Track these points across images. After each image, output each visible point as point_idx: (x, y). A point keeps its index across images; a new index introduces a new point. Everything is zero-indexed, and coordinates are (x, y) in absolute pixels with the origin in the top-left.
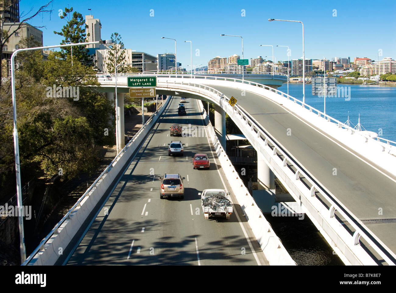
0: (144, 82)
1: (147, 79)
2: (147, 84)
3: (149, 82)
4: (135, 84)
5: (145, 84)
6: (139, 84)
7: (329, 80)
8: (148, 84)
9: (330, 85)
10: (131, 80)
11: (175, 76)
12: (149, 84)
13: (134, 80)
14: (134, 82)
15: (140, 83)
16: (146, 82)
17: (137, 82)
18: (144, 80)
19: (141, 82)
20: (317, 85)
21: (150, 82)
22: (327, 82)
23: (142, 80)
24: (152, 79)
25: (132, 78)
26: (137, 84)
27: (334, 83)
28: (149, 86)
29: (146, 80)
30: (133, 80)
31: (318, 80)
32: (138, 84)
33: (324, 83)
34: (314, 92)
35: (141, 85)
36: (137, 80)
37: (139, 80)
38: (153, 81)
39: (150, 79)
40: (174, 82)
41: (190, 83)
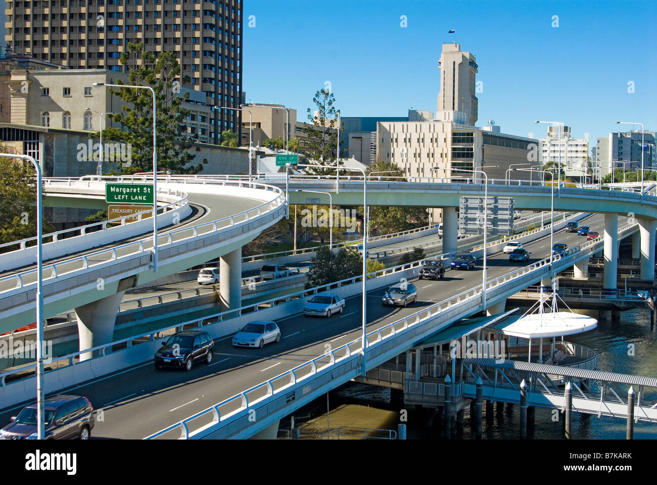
0: (134, 194)
1: (139, 189)
2: (138, 198)
3: (142, 194)
4: (119, 196)
5: (136, 198)
6: (125, 197)
7: (496, 202)
8: (140, 198)
9: (500, 212)
10: (112, 189)
12: (143, 198)
13: (118, 190)
14: (117, 194)
15: (127, 196)
16: (137, 194)
17: (122, 193)
18: (135, 190)
19: (129, 194)
20: (469, 211)
21: (144, 194)
22: (492, 206)
23: (131, 189)
24: (147, 189)
25: (113, 186)
26: (121, 197)
27: (506, 209)
28: (142, 201)
29: (137, 190)
30: (116, 189)
31: (472, 201)
32: (123, 197)
33: (484, 209)
34: (463, 226)
35: (129, 200)
36: (122, 190)
37: (126, 190)
38: (149, 192)
39: (145, 189)
40: (168, 191)
41: (178, 191)
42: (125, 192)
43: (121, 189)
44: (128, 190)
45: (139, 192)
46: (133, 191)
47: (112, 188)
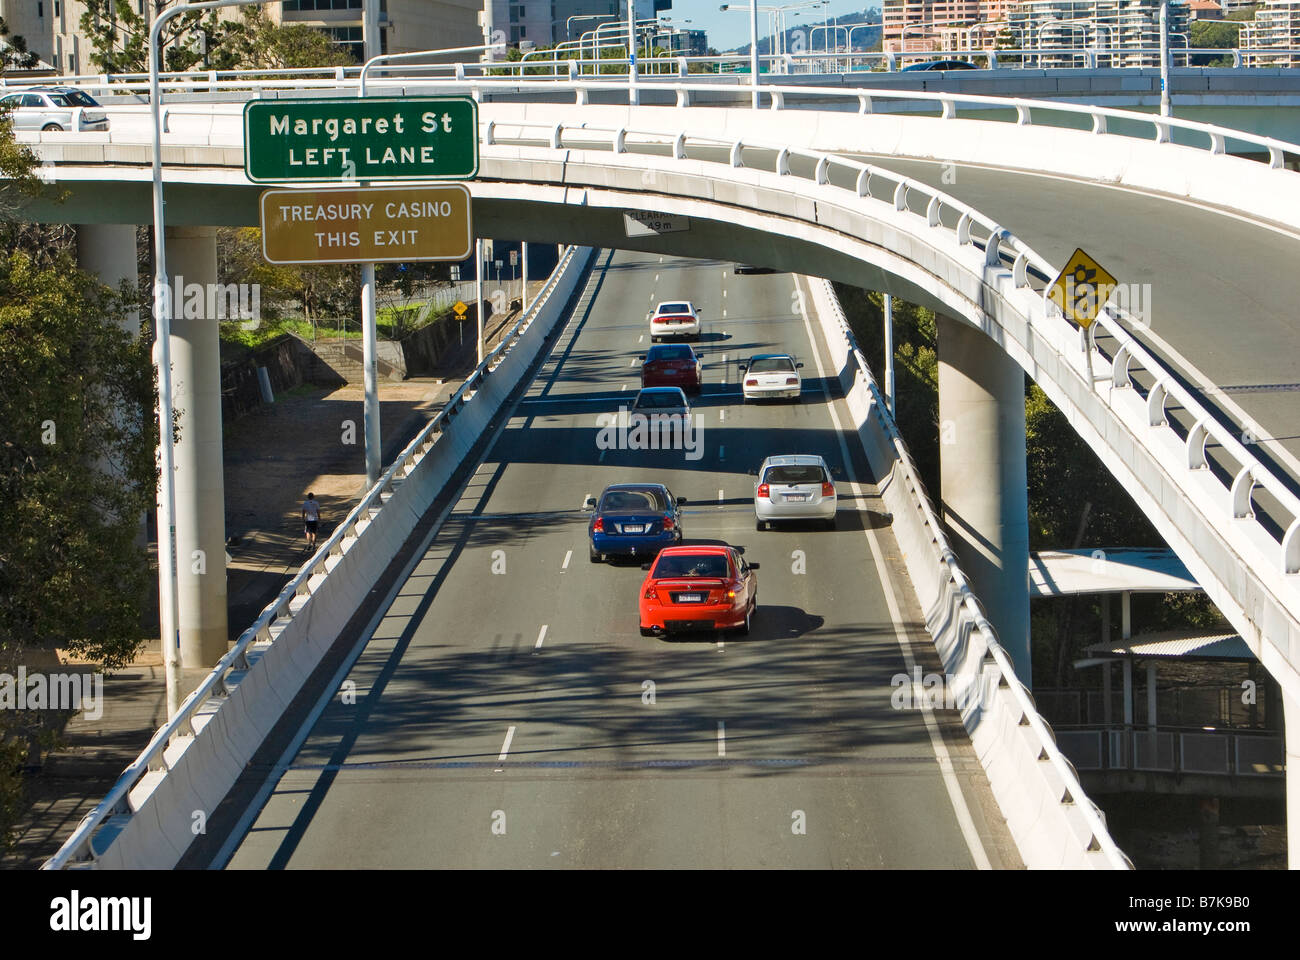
0: (377, 143)
1: (398, 120)
2: (398, 155)
3: (414, 136)
4: (310, 152)
5: (389, 156)
6: (337, 156)
8: (407, 155)
10: (278, 126)
11: (626, 92)
12: (417, 154)
13: (301, 129)
14: (301, 144)
15: (344, 151)
16: (392, 140)
17: (322, 140)
18: (382, 125)
19: (355, 142)
21: (426, 139)
23: (366, 122)
24: (438, 119)
25: (280, 111)
26: (319, 157)
28: (418, 169)
29: (392, 126)
30: (292, 125)
32: (328, 154)
35: (357, 167)
36: (321, 128)
37: (341, 125)
38: (448, 130)
39: (428, 117)
40: (614, 138)
41: (741, 146)
42: (335, 135)
43: (316, 123)
44: (350, 127)
45: (400, 130)
46: (371, 127)
47: (273, 120)
